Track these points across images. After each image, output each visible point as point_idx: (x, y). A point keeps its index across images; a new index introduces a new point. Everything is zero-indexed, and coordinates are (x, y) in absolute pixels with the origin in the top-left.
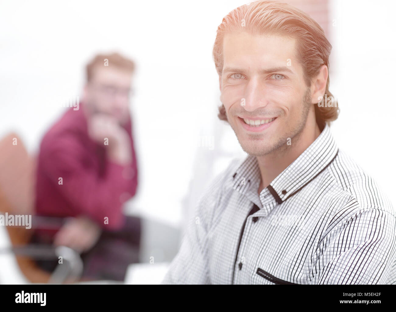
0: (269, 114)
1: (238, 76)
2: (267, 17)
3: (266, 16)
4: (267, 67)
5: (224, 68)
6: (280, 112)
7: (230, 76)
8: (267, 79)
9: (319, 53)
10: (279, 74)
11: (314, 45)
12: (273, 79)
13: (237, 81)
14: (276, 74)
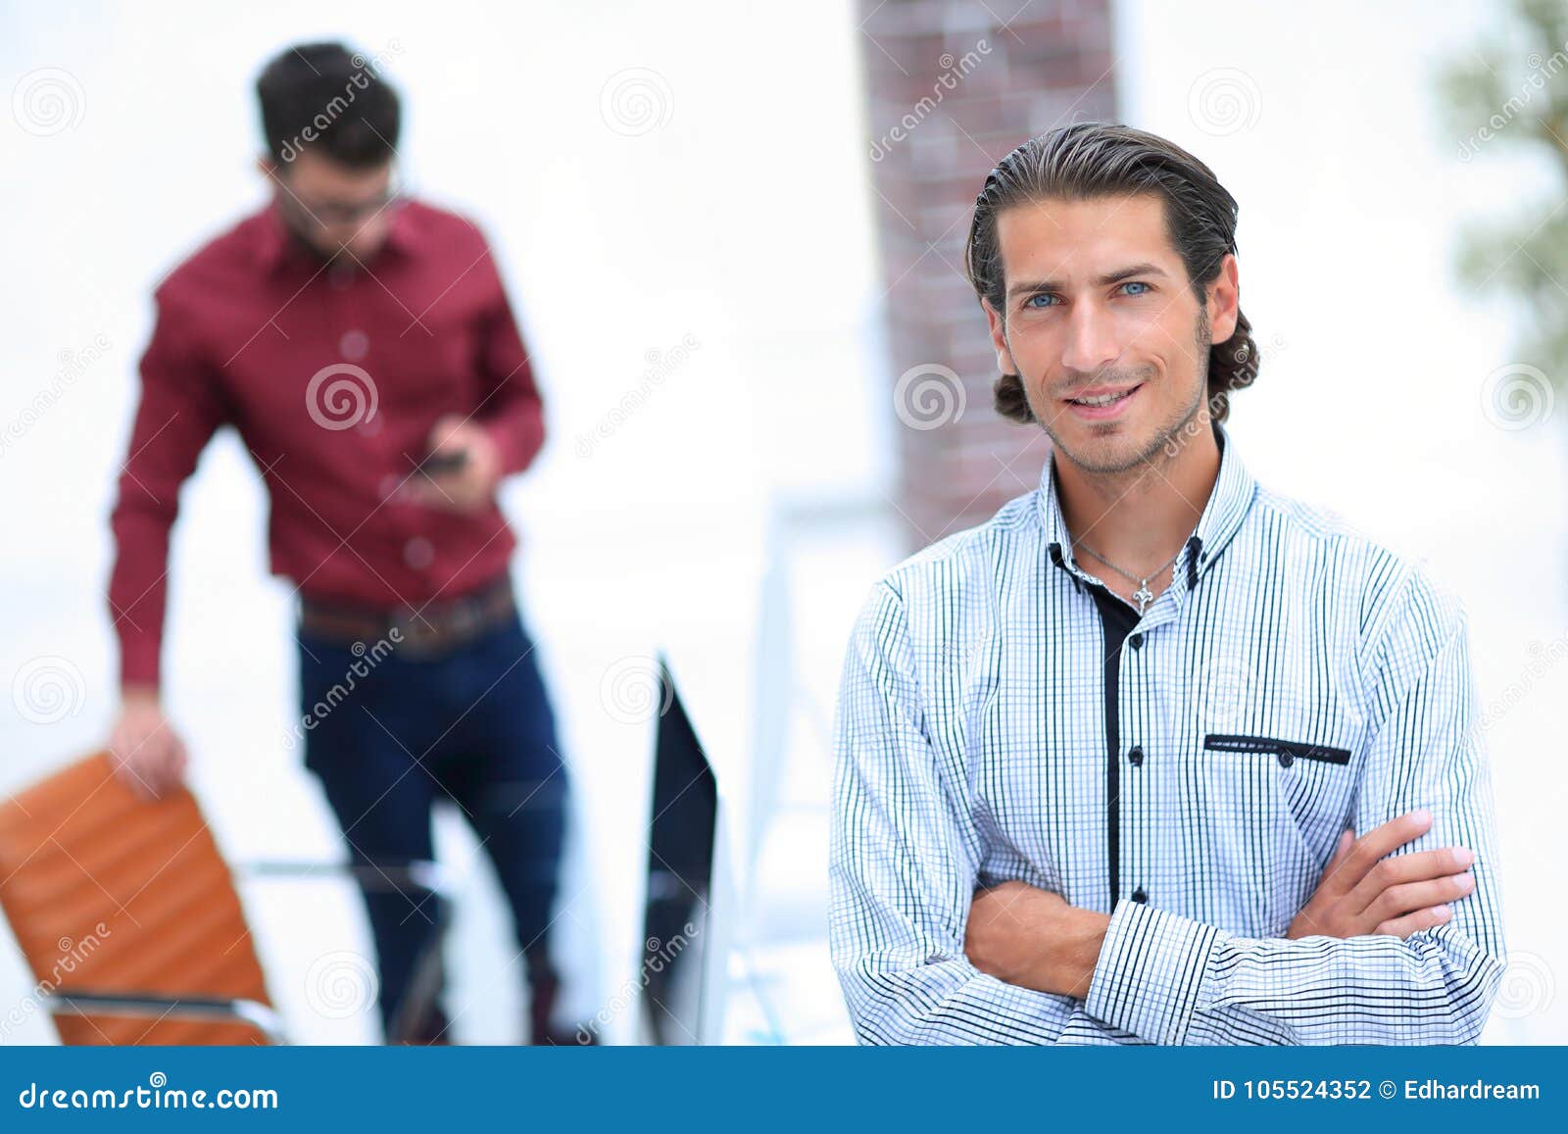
0: (1127, 377)
1: (1044, 300)
2: (1091, 160)
3: (1090, 157)
4: (1109, 268)
5: (1009, 286)
6: (1148, 369)
7: (1027, 302)
8: (1111, 297)
9: (1213, 225)
10: (1138, 283)
11: (1200, 207)
12: (1125, 295)
13: (1045, 312)
14: (1128, 284)
